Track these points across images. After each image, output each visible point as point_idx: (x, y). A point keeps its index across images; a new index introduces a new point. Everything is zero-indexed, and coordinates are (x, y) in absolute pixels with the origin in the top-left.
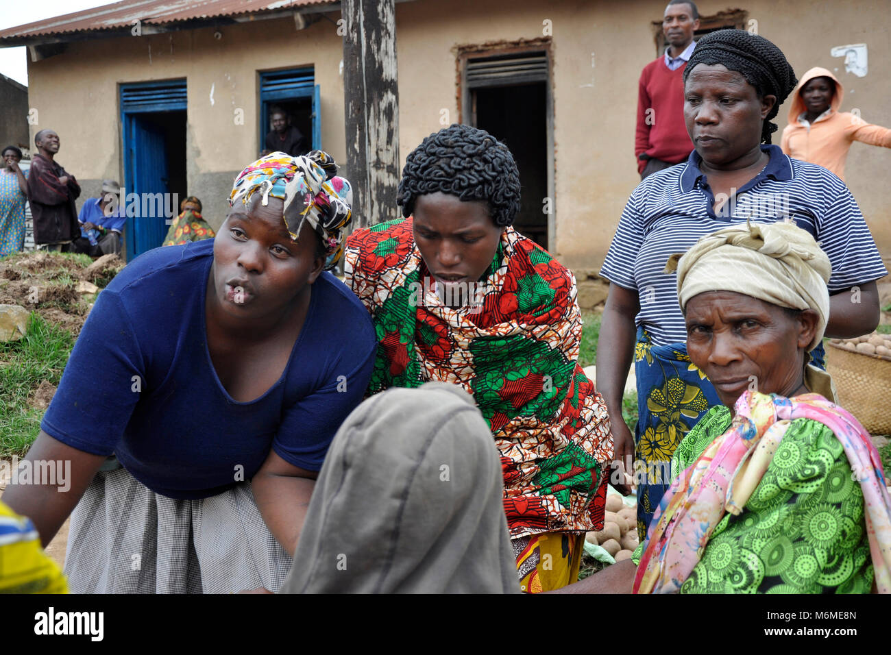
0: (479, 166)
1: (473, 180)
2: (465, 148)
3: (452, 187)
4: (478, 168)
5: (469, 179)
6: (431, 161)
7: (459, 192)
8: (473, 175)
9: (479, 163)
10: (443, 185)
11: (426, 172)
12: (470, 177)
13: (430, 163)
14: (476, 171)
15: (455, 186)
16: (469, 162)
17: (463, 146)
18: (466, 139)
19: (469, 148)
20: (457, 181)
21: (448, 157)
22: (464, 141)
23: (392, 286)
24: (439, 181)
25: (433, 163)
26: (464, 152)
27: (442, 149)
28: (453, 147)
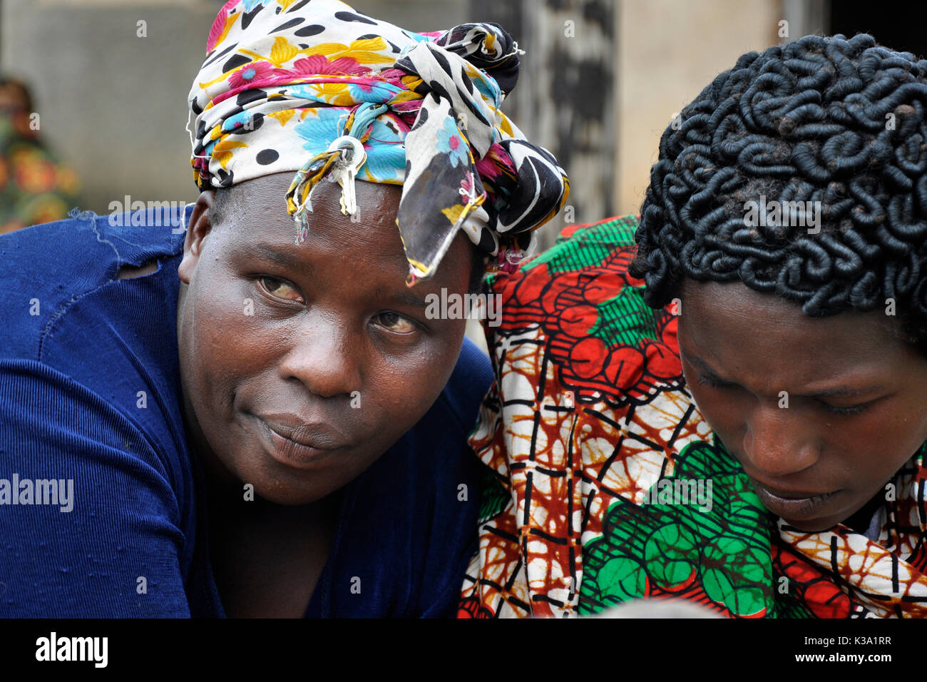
0: (868, 210)
1: (846, 259)
2: (829, 146)
3: (780, 279)
4: (864, 219)
5: (834, 255)
6: (721, 181)
7: (801, 294)
8: (847, 242)
9: (869, 199)
10: (754, 267)
11: (704, 222)
12: (838, 247)
13: (718, 190)
14: (858, 226)
15: (787, 277)
16: (838, 197)
17: (822, 138)
18: (835, 110)
19: (839, 148)
20: (794, 262)
21: (775, 175)
22: (830, 119)
23: (675, 437)
24: (745, 255)
25: (728, 191)
26: (821, 162)
27: (759, 142)
28: (792, 140)
